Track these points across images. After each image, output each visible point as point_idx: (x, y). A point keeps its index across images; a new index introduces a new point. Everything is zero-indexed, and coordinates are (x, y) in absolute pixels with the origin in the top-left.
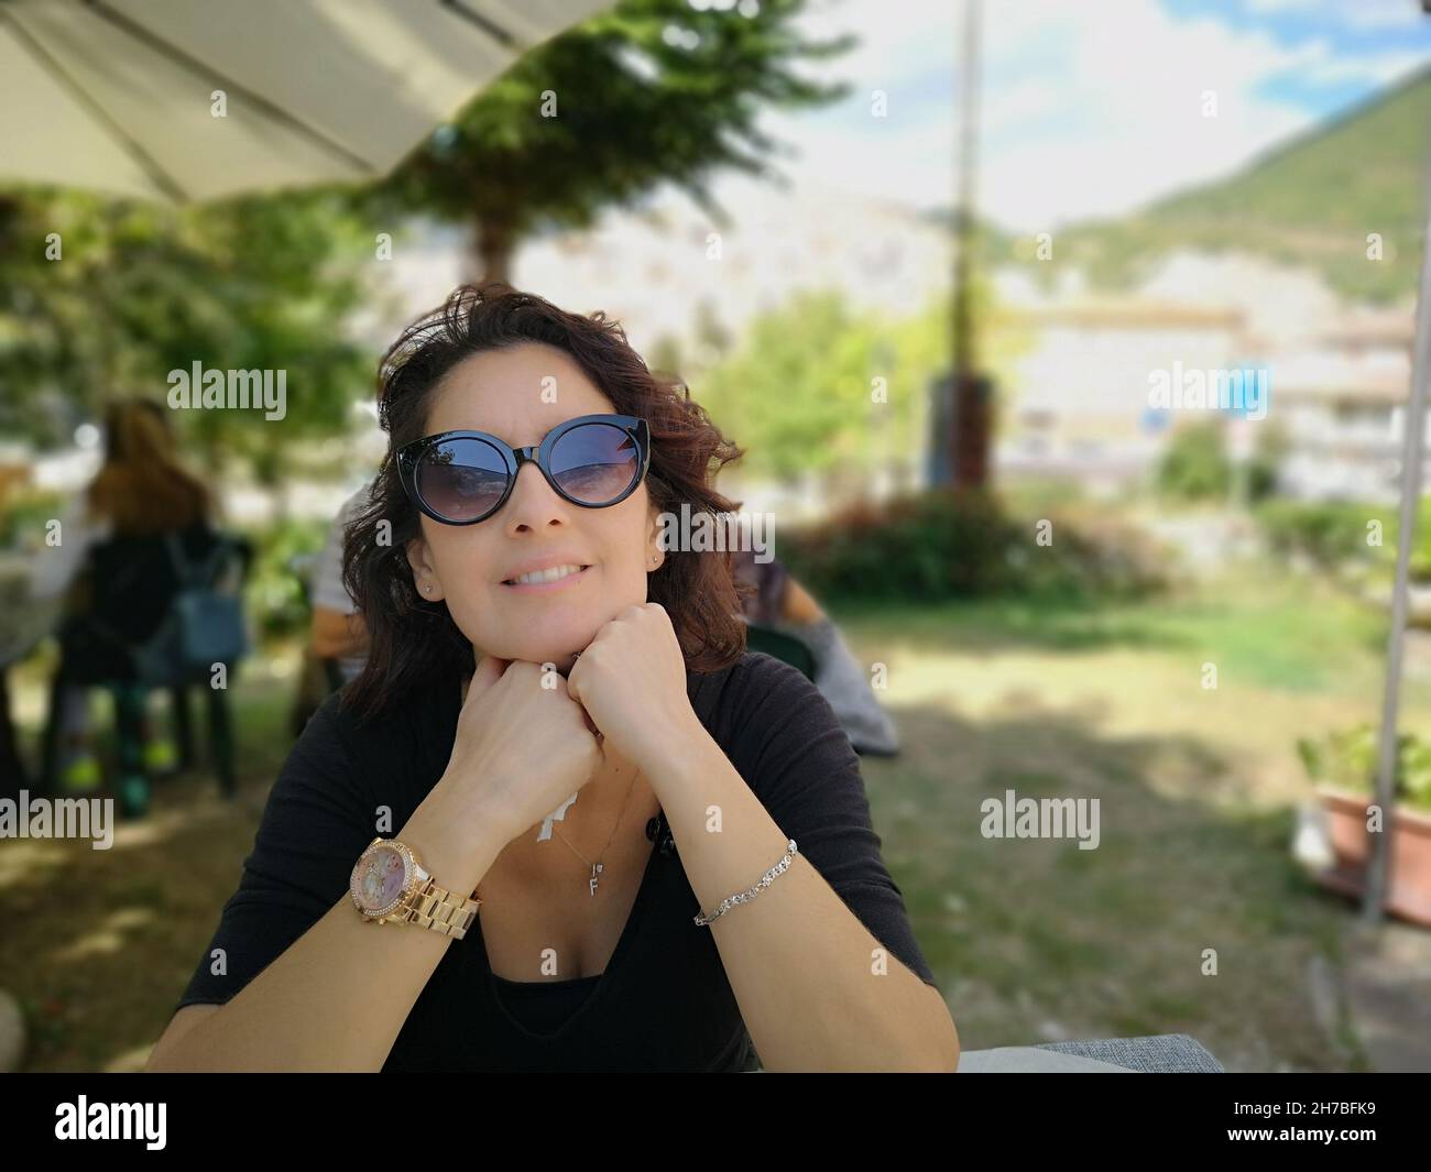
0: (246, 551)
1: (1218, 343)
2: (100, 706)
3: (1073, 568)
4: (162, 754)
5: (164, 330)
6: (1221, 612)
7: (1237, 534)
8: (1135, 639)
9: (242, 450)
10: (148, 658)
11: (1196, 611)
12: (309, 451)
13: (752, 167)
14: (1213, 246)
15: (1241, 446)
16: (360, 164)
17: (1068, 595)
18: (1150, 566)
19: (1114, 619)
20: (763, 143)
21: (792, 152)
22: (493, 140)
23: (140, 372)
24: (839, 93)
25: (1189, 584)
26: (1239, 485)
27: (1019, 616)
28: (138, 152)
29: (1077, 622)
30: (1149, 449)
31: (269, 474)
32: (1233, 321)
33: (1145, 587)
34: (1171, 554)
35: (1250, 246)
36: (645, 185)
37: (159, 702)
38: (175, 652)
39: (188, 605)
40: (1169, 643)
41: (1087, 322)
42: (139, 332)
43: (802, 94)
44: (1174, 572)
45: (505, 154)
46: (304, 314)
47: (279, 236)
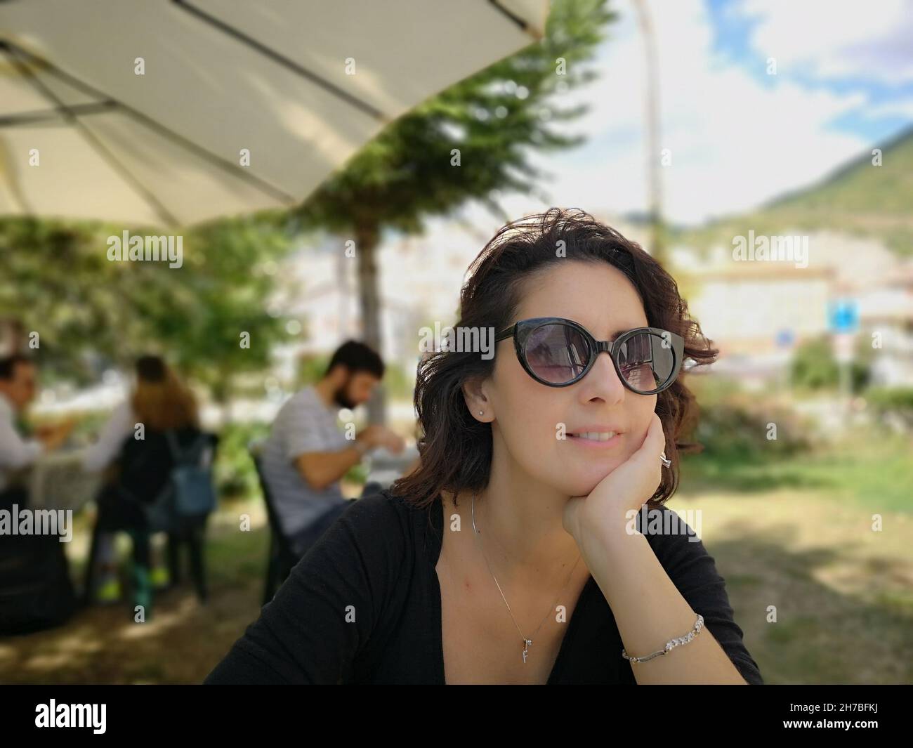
0: (214, 440)
1: (820, 288)
2: (123, 543)
3: (744, 436)
4: (160, 576)
5: (157, 309)
6: (850, 462)
7: (853, 411)
8: (793, 482)
9: (204, 380)
10: (154, 512)
11: (831, 462)
12: (244, 380)
13: (524, 189)
14: (809, 227)
15: (844, 353)
16: (286, 198)
17: (743, 454)
18: (796, 434)
19: (777, 470)
20: (531, 172)
21: (550, 178)
22: (367, 180)
23: (144, 336)
24: (579, 141)
25: (825, 444)
26: (846, 379)
27: (712, 469)
28: (151, 199)
29: (753, 472)
30: (783, 358)
31: (221, 395)
32: (828, 273)
33: (793, 447)
34: (810, 424)
35: (834, 227)
36: (458, 201)
37: (158, 541)
38: (171, 507)
39: (180, 476)
40: (816, 484)
41: (733, 278)
42: (143, 312)
43: (557, 143)
44: (813, 437)
45: (374, 188)
46: (243, 296)
47: (228, 250)
